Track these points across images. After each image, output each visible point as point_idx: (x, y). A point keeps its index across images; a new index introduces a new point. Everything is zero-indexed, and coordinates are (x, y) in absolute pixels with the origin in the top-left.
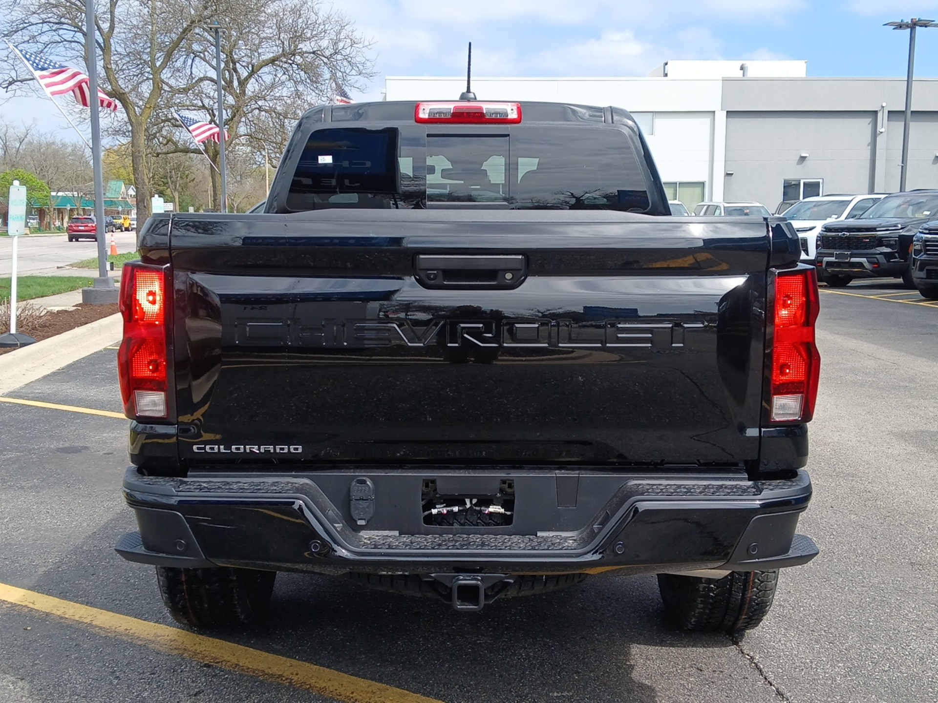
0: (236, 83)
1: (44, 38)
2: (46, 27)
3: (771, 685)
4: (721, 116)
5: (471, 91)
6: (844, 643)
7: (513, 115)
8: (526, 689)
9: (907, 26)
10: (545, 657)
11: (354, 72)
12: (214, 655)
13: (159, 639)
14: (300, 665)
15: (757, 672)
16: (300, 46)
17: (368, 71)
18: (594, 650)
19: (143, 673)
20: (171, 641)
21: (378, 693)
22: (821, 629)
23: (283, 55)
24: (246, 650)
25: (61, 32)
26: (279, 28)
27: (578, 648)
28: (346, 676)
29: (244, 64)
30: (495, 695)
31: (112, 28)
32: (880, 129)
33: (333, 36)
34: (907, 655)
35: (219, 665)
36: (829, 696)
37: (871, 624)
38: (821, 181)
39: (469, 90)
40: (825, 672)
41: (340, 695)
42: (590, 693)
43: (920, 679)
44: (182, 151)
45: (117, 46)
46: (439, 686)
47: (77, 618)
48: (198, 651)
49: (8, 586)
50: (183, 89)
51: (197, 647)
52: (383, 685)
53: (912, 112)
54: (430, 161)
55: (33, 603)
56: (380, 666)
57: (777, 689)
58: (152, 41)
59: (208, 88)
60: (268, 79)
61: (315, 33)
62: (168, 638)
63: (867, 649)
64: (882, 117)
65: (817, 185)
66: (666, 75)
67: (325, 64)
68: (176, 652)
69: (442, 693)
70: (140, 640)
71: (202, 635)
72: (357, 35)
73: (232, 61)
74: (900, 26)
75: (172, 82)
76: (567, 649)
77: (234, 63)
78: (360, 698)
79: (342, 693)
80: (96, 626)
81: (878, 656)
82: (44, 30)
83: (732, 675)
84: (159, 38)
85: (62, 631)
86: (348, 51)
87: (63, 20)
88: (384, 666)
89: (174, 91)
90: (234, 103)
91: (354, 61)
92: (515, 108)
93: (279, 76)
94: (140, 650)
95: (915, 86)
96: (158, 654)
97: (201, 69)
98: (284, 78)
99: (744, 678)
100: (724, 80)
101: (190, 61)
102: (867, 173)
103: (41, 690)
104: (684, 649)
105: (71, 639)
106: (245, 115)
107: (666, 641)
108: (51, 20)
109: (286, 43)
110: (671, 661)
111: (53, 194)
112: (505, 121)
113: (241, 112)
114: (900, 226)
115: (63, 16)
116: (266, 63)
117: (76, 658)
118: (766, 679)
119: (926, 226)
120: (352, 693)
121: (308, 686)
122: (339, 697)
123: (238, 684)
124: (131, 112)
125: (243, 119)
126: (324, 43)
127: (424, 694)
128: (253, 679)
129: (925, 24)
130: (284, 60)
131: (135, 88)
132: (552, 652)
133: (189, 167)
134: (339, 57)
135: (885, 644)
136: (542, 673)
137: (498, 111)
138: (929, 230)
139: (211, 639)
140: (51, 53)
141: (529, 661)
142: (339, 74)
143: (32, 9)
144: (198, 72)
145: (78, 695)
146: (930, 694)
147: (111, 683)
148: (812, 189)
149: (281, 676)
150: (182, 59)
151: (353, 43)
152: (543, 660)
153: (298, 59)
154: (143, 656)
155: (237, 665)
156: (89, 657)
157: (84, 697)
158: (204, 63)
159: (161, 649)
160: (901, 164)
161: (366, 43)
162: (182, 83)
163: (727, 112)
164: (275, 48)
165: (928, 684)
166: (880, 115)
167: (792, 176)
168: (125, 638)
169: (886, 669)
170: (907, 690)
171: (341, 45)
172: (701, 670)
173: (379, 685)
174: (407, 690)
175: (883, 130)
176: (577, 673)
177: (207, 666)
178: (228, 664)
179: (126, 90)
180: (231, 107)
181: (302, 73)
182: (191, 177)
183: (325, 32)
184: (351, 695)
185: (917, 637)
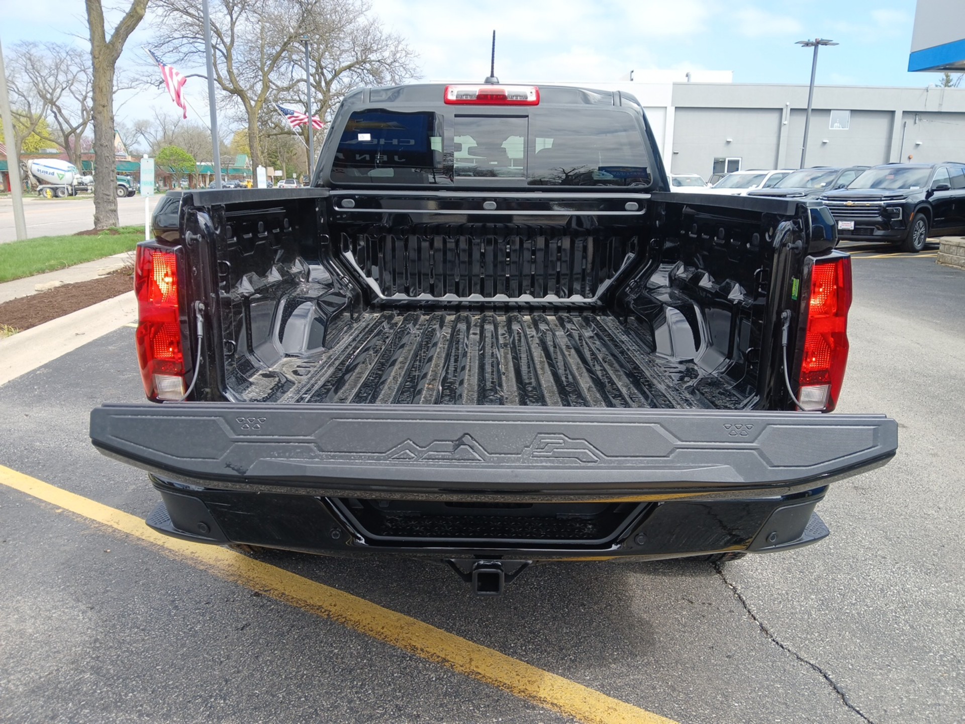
0: (323, 84)
1: (184, 49)
2: (185, 41)
3: (755, 619)
4: (671, 110)
5: (495, 75)
6: (813, 573)
7: (532, 98)
8: (538, 624)
9: (812, 44)
10: (554, 586)
11: (407, 76)
12: (264, 583)
13: (219, 563)
14: (338, 595)
15: (741, 605)
16: (369, 56)
17: (418, 75)
18: (596, 579)
19: (200, 602)
20: (229, 566)
21: (406, 628)
22: (791, 557)
23: (357, 63)
24: (293, 577)
25: (196, 45)
26: (354, 43)
27: (582, 577)
28: (378, 607)
29: (330, 70)
30: (511, 630)
31: (232, 42)
32: (784, 122)
33: (393, 49)
34: (868, 586)
35: (267, 594)
36: (808, 633)
37: (832, 551)
38: (740, 159)
39: (492, 75)
40: (801, 605)
41: (372, 631)
42: (596, 629)
43: (885, 614)
44: (286, 133)
45: (237, 56)
46: (460, 620)
47: (152, 540)
48: (251, 578)
49: (100, 505)
50: (286, 88)
51: (250, 573)
52: (411, 619)
53: (812, 110)
54: (457, 140)
55: (117, 523)
56: (409, 596)
57: (761, 625)
58: (262, 52)
59: (303, 86)
60: (346, 80)
61: (379, 46)
62: (227, 563)
63: (833, 579)
64: (786, 113)
65: (737, 162)
66: (632, 80)
67: (387, 69)
68: (231, 578)
69: (463, 628)
70: (203, 565)
71: (257, 559)
72: (410, 48)
73: (320, 68)
74: (807, 44)
75: (279, 83)
76: (573, 577)
77: (322, 69)
78: (390, 633)
79: (374, 628)
80: (167, 549)
81: (844, 587)
82: (183, 43)
83: (720, 608)
84: (267, 50)
85: (136, 554)
86: (403, 60)
87: (197, 36)
88: (413, 596)
89: (280, 89)
90: (322, 98)
91: (407, 67)
92: (534, 91)
93: (354, 78)
94: (201, 576)
95: (815, 90)
96: (216, 580)
97: (299, 73)
98: (357, 80)
99: (730, 611)
100: (674, 84)
101: (291, 67)
102: (773, 154)
103: (106, 621)
104: (675, 578)
105: (143, 562)
106: (330, 107)
107: (658, 569)
108: (189, 35)
109: (359, 54)
110: (664, 593)
111: (198, 163)
112: (524, 103)
113: (326, 104)
114: (804, 194)
115: (198, 33)
116: (345, 69)
117: (143, 584)
118: (749, 612)
119: (824, 194)
120: (383, 628)
121: (344, 620)
122: (370, 633)
123: (281, 617)
124: (248, 104)
125: (329, 110)
126: (386, 54)
127: (447, 630)
128: (295, 610)
129: (825, 43)
130: (358, 66)
131: (252, 87)
132: (560, 581)
133: (293, 145)
134: (397, 64)
135: (849, 574)
136: (552, 605)
137: (518, 94)
138: (828, 197)
139: (264, 564)
140: (189, 60)
141: (540, 592)
142: (397, 77)
143: (175, 27)
144: (296, 76)
145: (138, 628)
146: (897, 631)
147: (169, 614)
148: (734, 165)
149: (320, 607)
150: (285, 66)
151: (407, 54)
152: (553, 590)
153: (368, 66)
154: (203, 582)
155: (283, 594)
156: (154, 583)
157: (143, 630)
158: (301, 69)
159: (219, 574)
160: (802, 148)
161: (416, 54)
162: (286, 84)
163: (676, 108)
164: (351, 58)
165: (893, 620)
166: (784, 111)
167: (720, 156)
168: (190, 562)
169: (854, 602)
170: (876, 626)
171: (398, 55)
172: (692, 603)
173: (407, 618)
174: (432, 625)
175: (786, 123)
176: (583, 605)
177: (257, 594)
178: (276, 592)
179: (245, 89)
180: (320, 101)
181: (371, 77)
182: (294, 152)
183: (387, 46)
184: (382, 631)
185: (874, 566)
